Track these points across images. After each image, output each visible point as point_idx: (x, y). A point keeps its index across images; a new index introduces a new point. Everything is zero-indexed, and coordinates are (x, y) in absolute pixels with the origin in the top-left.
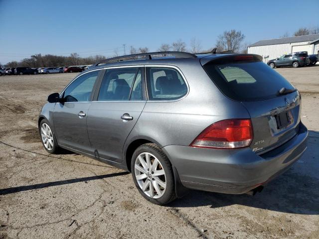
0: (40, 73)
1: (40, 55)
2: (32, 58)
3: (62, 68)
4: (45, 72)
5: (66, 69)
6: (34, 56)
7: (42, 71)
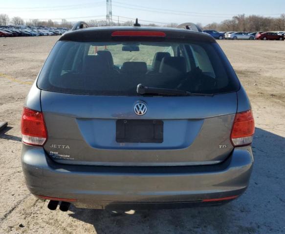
0: (226, 39)
1: (243, 15)
2: (234, 19)
3: (254, 34)
4: (232, 37)
5: (258, 35)
6: (236, 17)
7: (229, 36)
